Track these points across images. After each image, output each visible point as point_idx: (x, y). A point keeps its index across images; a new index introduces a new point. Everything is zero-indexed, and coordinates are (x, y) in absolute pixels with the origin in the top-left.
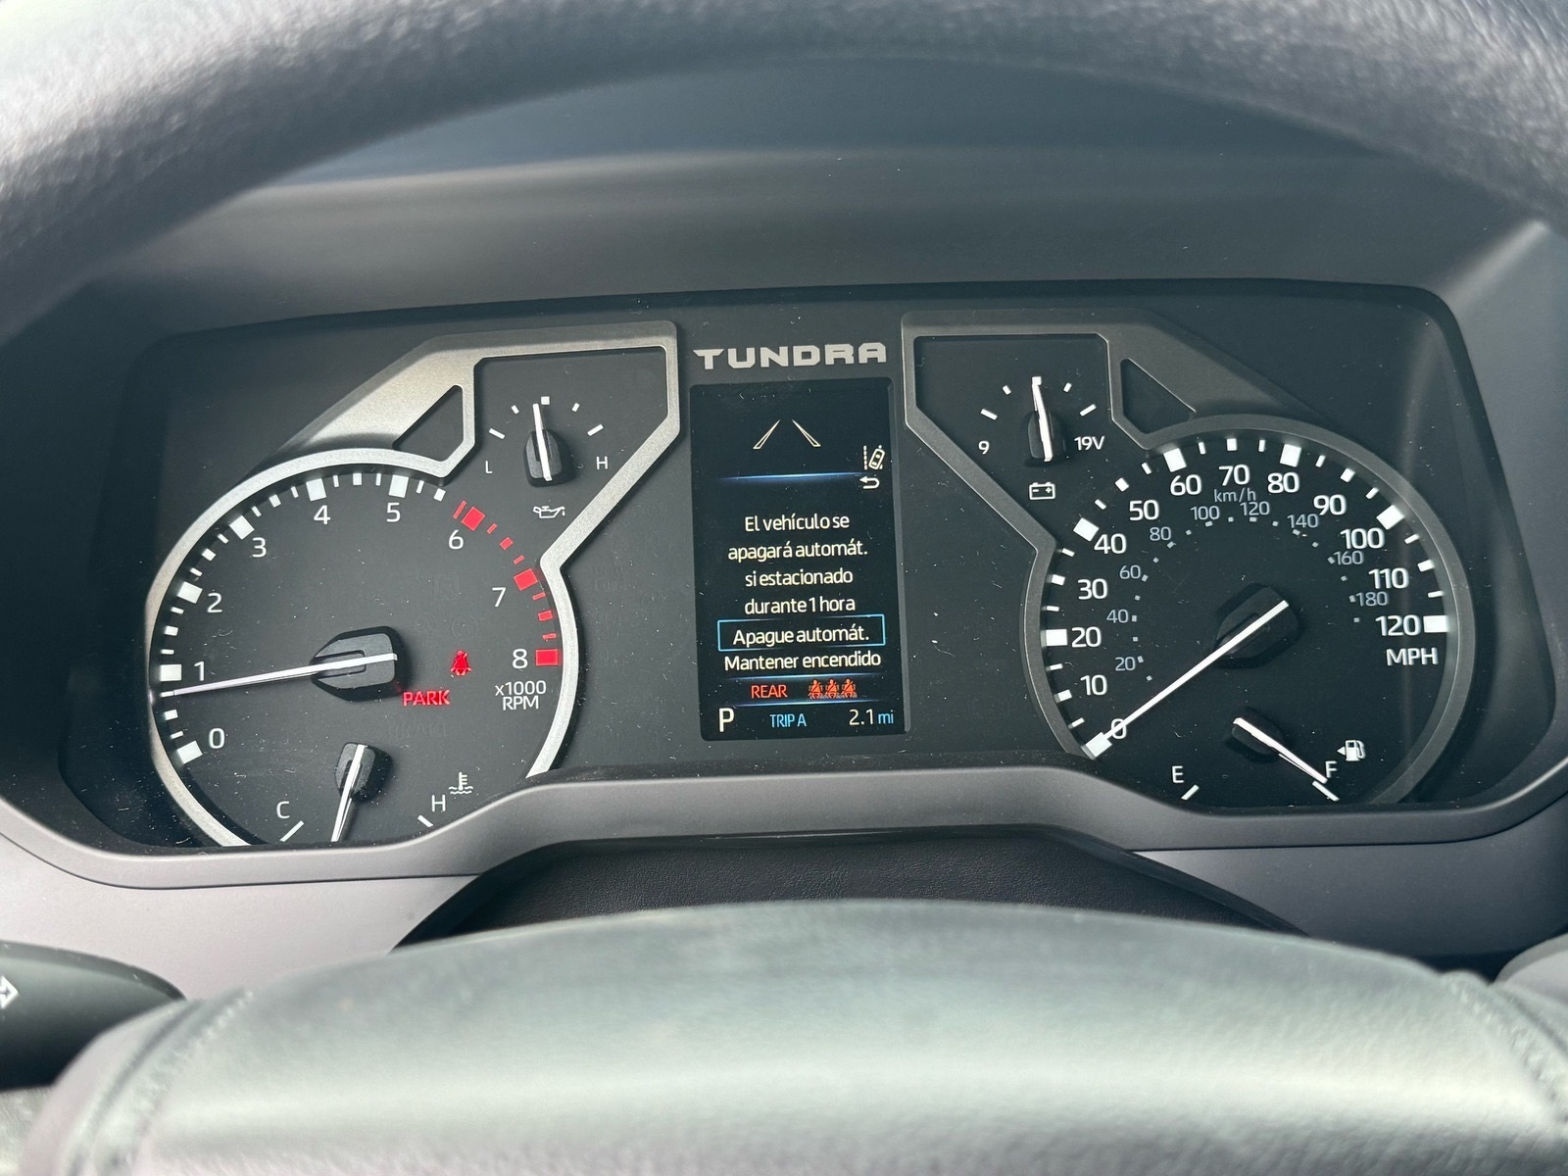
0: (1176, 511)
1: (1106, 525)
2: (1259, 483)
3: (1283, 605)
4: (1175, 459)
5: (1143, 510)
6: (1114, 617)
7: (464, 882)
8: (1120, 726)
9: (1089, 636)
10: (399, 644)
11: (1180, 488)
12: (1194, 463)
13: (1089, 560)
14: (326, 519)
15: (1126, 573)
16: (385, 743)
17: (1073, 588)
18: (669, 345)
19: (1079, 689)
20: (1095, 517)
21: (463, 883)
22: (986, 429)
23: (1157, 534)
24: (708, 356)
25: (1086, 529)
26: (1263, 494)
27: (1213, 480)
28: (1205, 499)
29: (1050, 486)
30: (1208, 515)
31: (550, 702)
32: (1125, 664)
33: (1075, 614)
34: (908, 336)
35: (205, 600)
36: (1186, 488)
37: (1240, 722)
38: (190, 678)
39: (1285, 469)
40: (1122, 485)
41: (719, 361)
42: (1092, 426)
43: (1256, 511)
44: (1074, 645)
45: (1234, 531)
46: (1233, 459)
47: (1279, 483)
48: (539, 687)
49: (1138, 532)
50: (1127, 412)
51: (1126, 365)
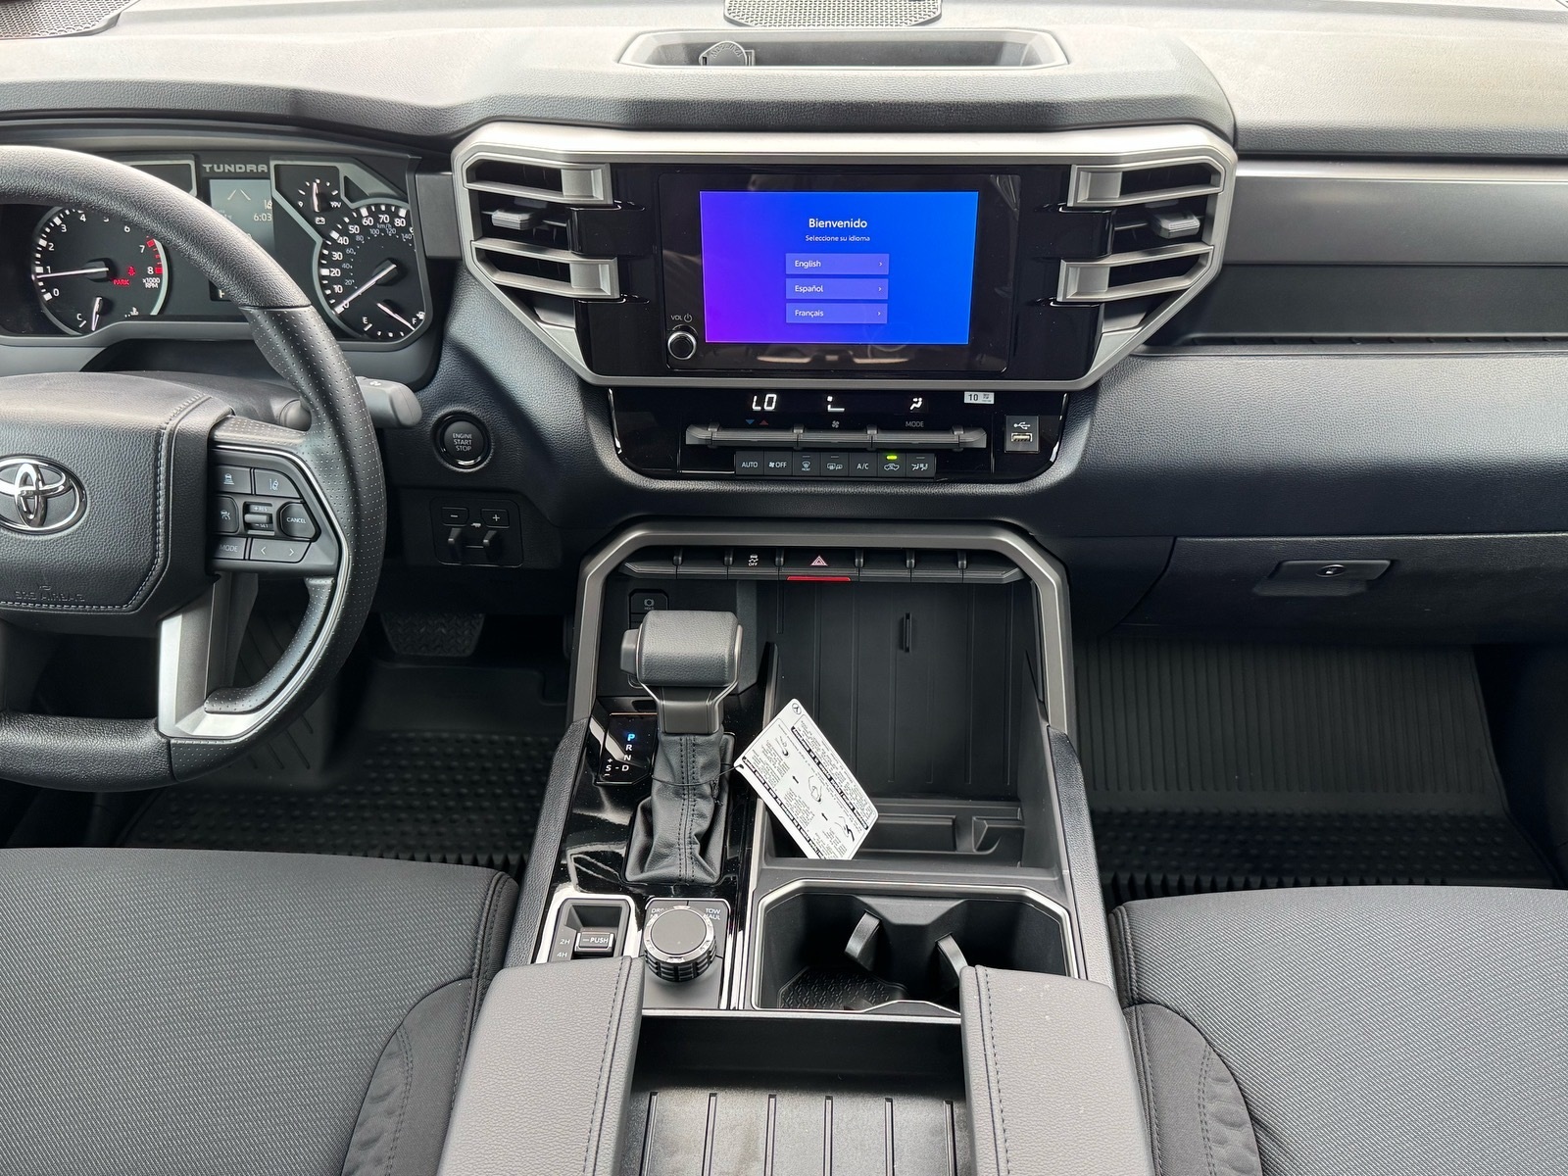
0: (365, 230)
1: (342, 233)
2: (392, 222)
3: (394, 266)
4: (364, 212)
5: (354, 229)
6: (344, 266)
7: (103, 349)
8: (346, 302)
9: (336, 272)
10: (108, 263)
11: (366, 222)
12: (371, 214)
13: (337, 247)
14: (84, 220)
15: (348, 251)
16: (110, 295)
17: (331, 255)
18: (192, 163)
19: (333, 290)
20: (338, 230)
21: (100, 350)
22: (301, 198)
23: (358, 238)
24: (207, 167)
25: (335, 235)
26: (393, 226)
27: (377, 220)
28: (374, 227)
29: (323, 219)
30: (375, 232)
31: (160, 285)
32: (348, 282)
33: (332, 264)
34: (273, 163)
35: (48, 246)
36: (368, 222)
37: (379, 305)
38: (46, 272)
39: (400, 217)
40: (347, 220)
41: (212, 169)
42: (337, 198)
43: (391, 232)
44: (332, 275)
45: (384, 237)
46: (383, 213)
47: (399, 222)
48: (157, 280)
49: (352, 237)
50: (346, 196)
51: (346, 178)
